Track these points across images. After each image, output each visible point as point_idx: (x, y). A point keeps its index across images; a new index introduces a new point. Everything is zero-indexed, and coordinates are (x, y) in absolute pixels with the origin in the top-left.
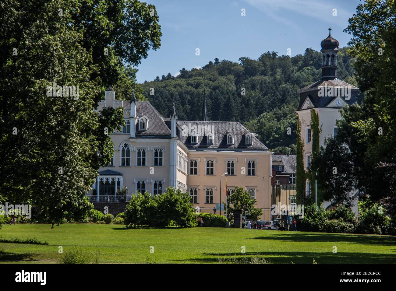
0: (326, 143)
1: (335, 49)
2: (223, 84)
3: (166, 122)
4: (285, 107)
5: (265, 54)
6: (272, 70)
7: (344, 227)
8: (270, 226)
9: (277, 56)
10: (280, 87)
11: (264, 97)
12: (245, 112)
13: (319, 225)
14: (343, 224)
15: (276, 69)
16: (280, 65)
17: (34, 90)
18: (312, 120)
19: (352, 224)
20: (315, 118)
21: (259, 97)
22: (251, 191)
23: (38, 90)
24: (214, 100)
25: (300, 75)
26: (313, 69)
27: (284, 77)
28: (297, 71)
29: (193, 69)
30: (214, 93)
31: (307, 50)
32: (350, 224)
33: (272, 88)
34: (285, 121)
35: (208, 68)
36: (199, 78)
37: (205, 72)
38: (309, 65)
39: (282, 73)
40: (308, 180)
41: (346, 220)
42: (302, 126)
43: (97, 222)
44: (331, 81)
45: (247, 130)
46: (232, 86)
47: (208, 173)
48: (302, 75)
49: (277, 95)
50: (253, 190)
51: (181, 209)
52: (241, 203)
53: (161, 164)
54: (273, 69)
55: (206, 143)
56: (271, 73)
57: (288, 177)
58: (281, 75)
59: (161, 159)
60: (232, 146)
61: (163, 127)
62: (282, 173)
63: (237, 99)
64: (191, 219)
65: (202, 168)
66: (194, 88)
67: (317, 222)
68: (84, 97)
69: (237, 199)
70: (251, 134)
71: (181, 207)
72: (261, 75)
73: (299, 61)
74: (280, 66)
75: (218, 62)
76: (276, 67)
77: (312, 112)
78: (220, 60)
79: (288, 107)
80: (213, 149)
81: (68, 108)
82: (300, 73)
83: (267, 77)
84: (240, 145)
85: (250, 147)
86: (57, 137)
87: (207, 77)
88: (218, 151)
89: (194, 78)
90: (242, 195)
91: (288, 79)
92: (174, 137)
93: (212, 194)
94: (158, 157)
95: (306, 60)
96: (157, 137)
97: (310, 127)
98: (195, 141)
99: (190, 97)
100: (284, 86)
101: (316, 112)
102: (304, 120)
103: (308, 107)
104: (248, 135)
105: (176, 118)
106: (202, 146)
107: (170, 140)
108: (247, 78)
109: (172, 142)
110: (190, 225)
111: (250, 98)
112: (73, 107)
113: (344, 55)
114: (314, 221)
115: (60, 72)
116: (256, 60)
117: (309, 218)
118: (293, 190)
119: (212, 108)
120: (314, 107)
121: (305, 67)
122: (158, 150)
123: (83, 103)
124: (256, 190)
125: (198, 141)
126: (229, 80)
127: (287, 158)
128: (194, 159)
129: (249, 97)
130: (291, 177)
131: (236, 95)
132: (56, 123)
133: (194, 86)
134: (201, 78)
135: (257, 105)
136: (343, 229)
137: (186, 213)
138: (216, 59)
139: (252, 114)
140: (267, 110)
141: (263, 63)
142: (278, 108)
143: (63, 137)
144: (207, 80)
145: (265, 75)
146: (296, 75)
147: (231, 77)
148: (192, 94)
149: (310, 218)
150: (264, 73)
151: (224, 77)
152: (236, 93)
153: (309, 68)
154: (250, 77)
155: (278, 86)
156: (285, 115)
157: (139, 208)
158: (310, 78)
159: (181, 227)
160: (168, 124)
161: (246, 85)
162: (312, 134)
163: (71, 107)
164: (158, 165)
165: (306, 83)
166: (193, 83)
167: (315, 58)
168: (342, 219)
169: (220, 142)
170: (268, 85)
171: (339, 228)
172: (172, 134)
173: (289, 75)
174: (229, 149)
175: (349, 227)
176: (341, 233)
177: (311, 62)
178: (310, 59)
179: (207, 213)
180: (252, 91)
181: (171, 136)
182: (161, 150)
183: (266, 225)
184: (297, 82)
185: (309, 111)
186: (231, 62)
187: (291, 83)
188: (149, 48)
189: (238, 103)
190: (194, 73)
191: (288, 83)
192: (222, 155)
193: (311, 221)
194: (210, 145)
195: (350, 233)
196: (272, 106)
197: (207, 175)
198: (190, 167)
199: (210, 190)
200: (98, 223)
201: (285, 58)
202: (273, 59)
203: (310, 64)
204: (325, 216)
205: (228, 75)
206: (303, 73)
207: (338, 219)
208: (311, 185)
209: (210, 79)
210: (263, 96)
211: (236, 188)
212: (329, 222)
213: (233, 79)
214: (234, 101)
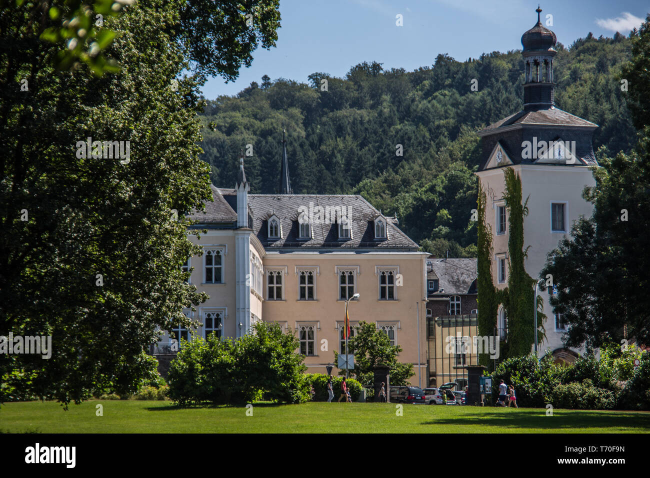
0: (575, 232)
1: (549, 49)
2: (280, 126)
3: (225, 197)
4: (407, 167)
5: (359, 67)
6: (373, 97)
7: (594, 398)
8: (433, 397)
9: (382, 69)
10: (392, 129)
11: (361, 150)
12: (325, 180)
13: (544, 393)
14: (593, 391)
15: (380, 95)
16: (388, 87)
17: (86, 128)
18: (508, 189)
19: (610, 393)
20: (514, 185)
21: (352, 149)
22: (387, 330)
23: (93, 127)
24: (266, 157)
25: (429, 106)
26: (453, 94)
27: (398, 111)
28: (423, 99)
29: (221, 96)
30: (264, 143)
31: (440, 58)
32: (606, 391)
33: (375, 133)
34: (407, 194)
35: (250, 95)
36: (233, 114)
37: (243, 102)
38: (444, 87)
39: (393, 102)
40: (501, 306)
41: (597, 384)
42: (487, 201)
43: (103, 396)
44: (543, 112)
45: (376, 211)
46: (298, 130)
47: (303, 296)
48: (433, 106)
49: (389, 145)
50: (391, 328)
51: (281, 367)
52: (371, 354)
53: (218, 280)
54: (375, 95)
55: (298, 237)
56: (372, 102)
57: (448, 301)
58: (390, 106)
59: (218, 271)
60: (349, 242)
61: (222, 206)
62: (434, 293)
63: (310, 154)
64: (299, 386)
65: (290, 286)
66: (225, 134)
67: (541, 389)
68: (182, 141)
69: (363, 346)
70: (386, 217)
71: (280, 363)
72: (351, 106)
73: (425, 79)
74: (389, 89)
75: (269, 84)
76: (380, 91)
77: (507, 174)
78: (272, 80)
79: (412, 169)
80: (312, 248)
81: (152, 164)
82: (429, 102)
83: (365, 110)
84: (364, 239)
85: (384, 243)
86: (134, 221)
87: (248, 112)
88: (321, 253)
89: (225, 114)
90: (374, 339)
91: (406, 114)
92: (245, 225)
93: (311, 337)
94: (214, 266)
95: (438, 78)
96: (210, 225)
97: (503, 203)
98: (276, 234)
99: (218, 151)
100: (399, 127)
101: (516, 173)
102: (491, 190)
103: (499, 164)
104: (380, 221)
105: (248, 188)
106: (290, 243)
107: (236, 232)
108: (326, 114)
109: (240, 237)
110: (299, 398)
111: (333, 152)
112: (163, 161)
113: (511, 67)
114: (535, 386)
115: (133, 90)
116: (342, 78)
117: (524, 381)
118: (470, 325)
119: (262, 172)
120: (511, 162)
121: (437, 90)
122: (213, 251)
123: (182, 153)
124: (398, 328)
125: (283, 234)
126: (292, 117)
127: (443, 264)
128: (275, 268)
129: (333, 150)
130: (453, 302)
131: (306, 147)
132: (131, 194)
133: (224, 129)
134: (238, 114)
135: (348, 164)
136: (592, 402)
137: (291, 373)
138: (266, 78)
139: (339, 182)
140: (370, 175)
141: (356, 83)
142: (391, 170)
143: (146, 221)
144: (248, 119)
145: (360, 107)
146: (420, 106)
147: (296, 111)
148: (221, 146)
149: (527, 380)
150: (357, 104)
151: (281, 111)
152: (307, 143)
153: (447, 92)
154: (333, 111)
155: (386, 128)
156: (406, 183)
157: (199, 367)
158: (449, 111)
159: (279, 404)
160: (232, 200)
161: (326, 127)
162: (508, 216)
163: (159, 160)
164: (213, 282)
165: (442, 121)
166: (222, 124)
167: (456, 73)
168: (590, 381)
169: (326, 234)
170: (366, 126)
171: (584, 399)
172: (240, 220)
173: (409, 107)
174: (343, 248)
175: (604, 397)
176: (589, 409)
177: (448, 81)
178: (446, 75)
179: (321, 375)
180: (338, 139)
181: (238, 225)
182: (218, 252)
183: (426, 397)
184: (422, 119)
185: (501, 172)
186: (295, 83)
187: (413, 121)
188: (256, 45)
189: (311, 161)
190: (223, 106)
191: (406, 122)
192: (331, 260)
193: (528, 387)
194: (307, 241)
195: (607, 409)
196: (379, 166)
197: (301, 300)
198: (268, 285)
199: (307, 330)
200: (103, 398)
201: (397, 74)
202: (375, 75)
203: (447, 86)
204: (555, 376)
205: (289, 107)
206: (434, 102)
207: (581, 382)
208: (508, 316)
209: (255, 116)
210: (359, 148)
211: (361, 324)
212: (564, 388)
213: (299, 114)
214: (304, 157)
